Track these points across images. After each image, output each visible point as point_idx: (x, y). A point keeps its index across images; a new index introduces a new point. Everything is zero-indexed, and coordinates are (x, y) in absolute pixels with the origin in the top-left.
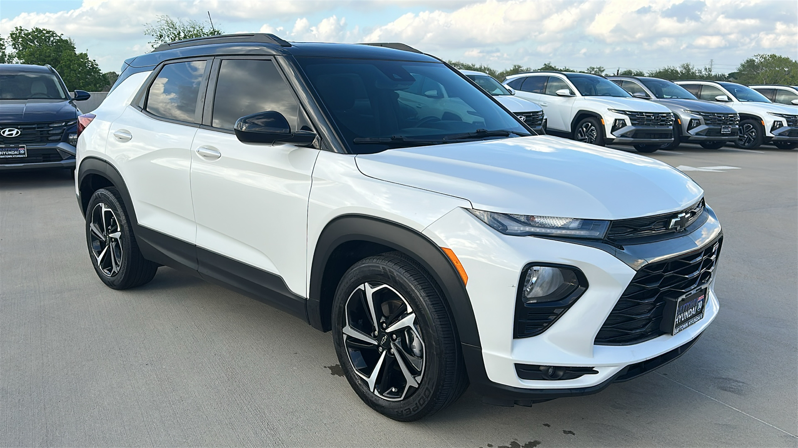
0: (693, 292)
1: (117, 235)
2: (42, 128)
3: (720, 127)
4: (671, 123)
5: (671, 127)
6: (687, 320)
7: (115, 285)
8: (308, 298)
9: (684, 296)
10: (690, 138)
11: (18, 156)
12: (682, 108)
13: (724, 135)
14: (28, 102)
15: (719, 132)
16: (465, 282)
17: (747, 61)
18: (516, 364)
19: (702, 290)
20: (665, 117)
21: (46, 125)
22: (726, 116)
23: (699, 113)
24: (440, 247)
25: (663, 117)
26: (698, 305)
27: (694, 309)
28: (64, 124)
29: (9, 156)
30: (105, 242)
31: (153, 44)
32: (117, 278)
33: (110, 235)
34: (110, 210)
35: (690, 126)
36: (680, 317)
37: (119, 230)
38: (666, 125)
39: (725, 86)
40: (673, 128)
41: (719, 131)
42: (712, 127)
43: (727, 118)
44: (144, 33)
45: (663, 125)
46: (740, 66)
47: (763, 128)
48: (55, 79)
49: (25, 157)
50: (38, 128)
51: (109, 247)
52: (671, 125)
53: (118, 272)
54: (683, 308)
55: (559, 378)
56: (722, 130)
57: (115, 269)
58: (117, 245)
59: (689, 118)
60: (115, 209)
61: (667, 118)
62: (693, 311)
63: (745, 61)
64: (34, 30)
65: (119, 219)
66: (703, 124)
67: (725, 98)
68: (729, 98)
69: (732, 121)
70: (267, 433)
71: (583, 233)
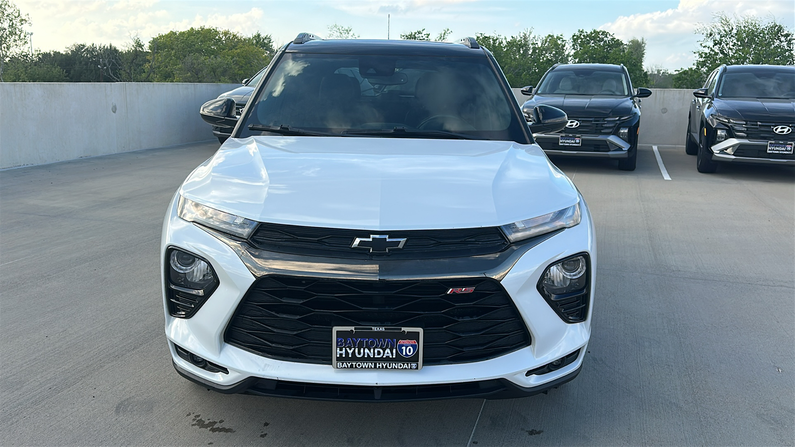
0: (379, 329)
6: (372, 360)
9: (352, 328)
19: (404, 333)
31: (701, 43)
36: (350, 352)
44: (695, 32)
54: (353, 341)
55: (202, 366)
62: (387, 353)
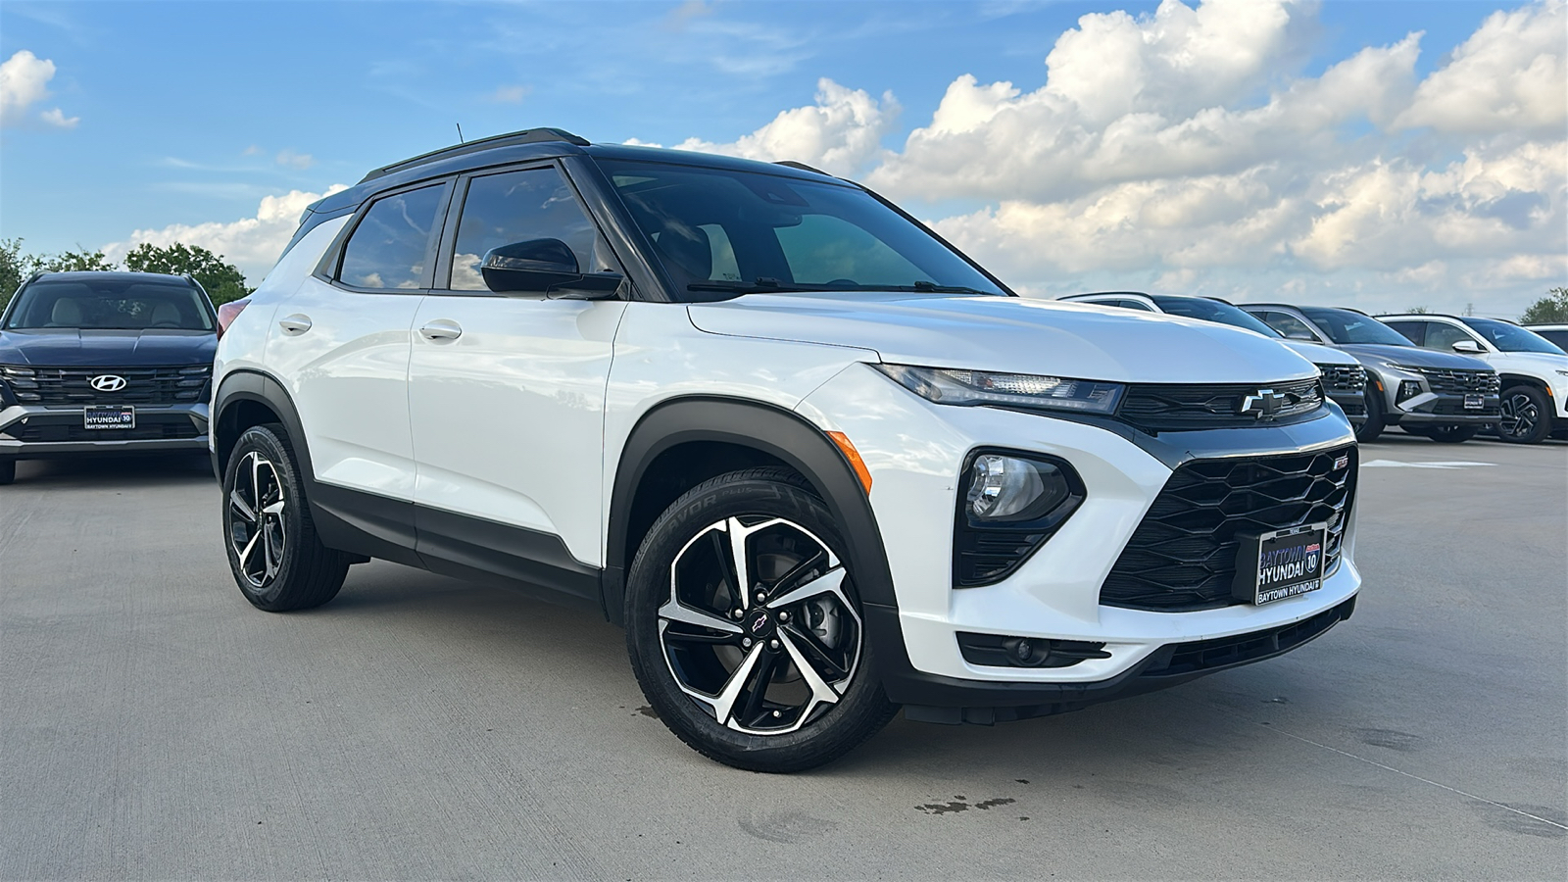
0: (1295, 531)
1: (278, 507)
2: (166, 375)
3: (1461, 397)
4: (1360, 384)
5: (1362, 393)
6: (1284, 583)
7: (268, 602)
8: (605, 566)
9: (1275, 533)
10: (1402, 419)
11: (119, 426)
12: (1385, 361)
13: (1469, 412)
14: (143, 334)
15: (1459, 407)
16: (867, 488)
17: (1540, 303)
18: (958, 634)
19: (1313, 533)
20: (1346, 372)
21: (173, 371)
22: (1472, 375)
23: (1417, 369)
24: (824, 432)
25: (1342, 372)
26: (1308, 561)
27: (1298, 566)
28: (205, 369)
29: (103, 427)
30: (256, 523)
32: (274, 588)
33: (265, 510)
34: (268, 462)
35: (1401, 396)
36: (1269, 574)
37: (281, 497)
38: (1349, 388)
39: (1473, 323)
40: (1366, 395)
41: (1461, 404)
42: (1445, 396)
43: (1477, 380)
45: (1343, 388)
46: (1525, 313)
47: (1550, 401)
48: (196, 295)
49: (131, 429)
50: (158, 376)
51: (262, 533)
52: (1360, 388)
53: (276, 577)
54: (1273, 556)
55: (1039, 662)
56: (1466, 403)
57: (271, 571)
58: (277, 528)
59: (1399, 380)
60: (276, 460)
61: (1352, 376)
62: (1298, 569)
63: (1535, 303)
64: (174, 248)
65: (283, 476)
66: (1427, 392)
67: (1473, 346)
68: (1479, 346)
69: (1484, 385)
70: (508, 785)
71: (1077, 405)
